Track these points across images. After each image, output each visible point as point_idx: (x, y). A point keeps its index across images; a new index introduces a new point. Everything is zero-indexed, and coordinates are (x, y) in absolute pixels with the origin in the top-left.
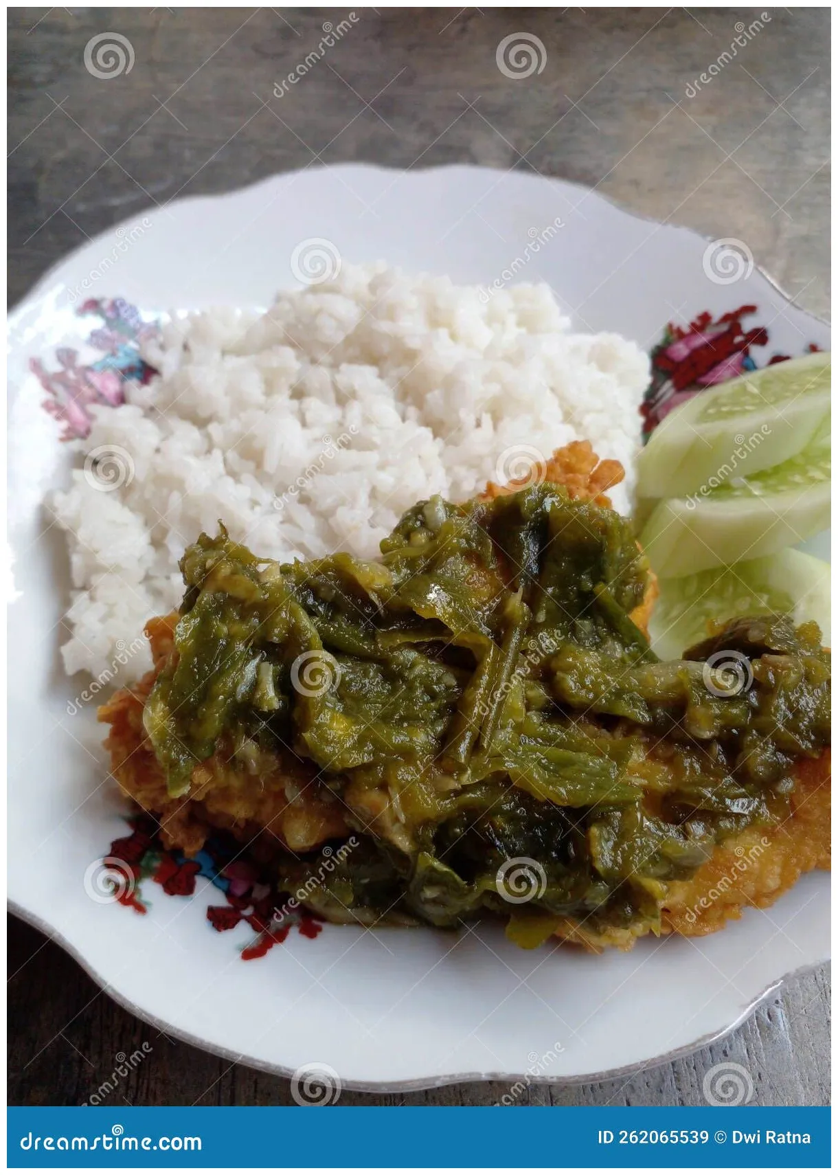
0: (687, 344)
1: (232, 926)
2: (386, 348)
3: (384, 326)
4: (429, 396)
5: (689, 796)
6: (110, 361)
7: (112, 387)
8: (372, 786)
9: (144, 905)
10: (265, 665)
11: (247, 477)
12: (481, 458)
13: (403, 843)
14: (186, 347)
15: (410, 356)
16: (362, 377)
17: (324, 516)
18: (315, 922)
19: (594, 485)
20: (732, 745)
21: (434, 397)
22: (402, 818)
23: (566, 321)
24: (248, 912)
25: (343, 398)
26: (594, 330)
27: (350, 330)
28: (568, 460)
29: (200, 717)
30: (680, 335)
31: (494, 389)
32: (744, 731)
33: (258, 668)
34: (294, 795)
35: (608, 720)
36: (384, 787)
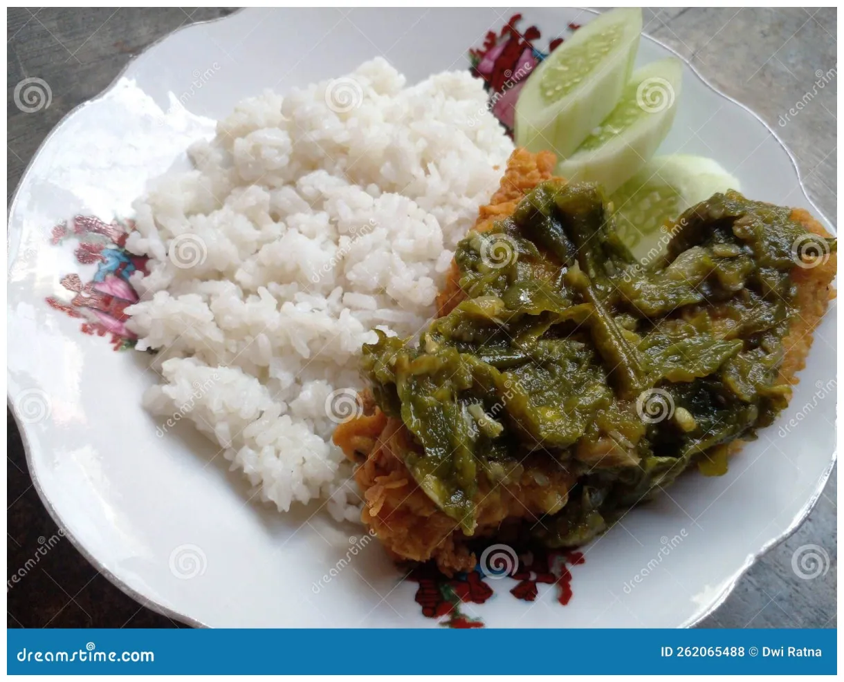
0: (489, 58)
1: (537, 592)
2: (321, 151)
3: (313, 136)
4: (382, 170)
5: (755, 327)
6: (104, 267)
7: (119, 289)
8: (596, 439)
9: (478, 621)
10: (473, 407)
11: (298, 296)
12: (445, 195)
13: (635, 461)
14: (159, 227)
15: (342, 150)
16: (318, 181)
17: (380, 292)
18: (574, 552)
19: (545, 174)
20: (754, 284)
21: (386, 169)
22: (631, 445)
23: (402, 78)
24: (533, 577)
25: (317, 203)
26: (425, 76)
27: (290, 149)
28: (519, 166)
29: (459, 468)
30: (482, 55)
31: (422, 143)
32: (755, 272)
33: (469, 411)
34: (540, 479)
35: (675, 313)
36: (603, 434)
